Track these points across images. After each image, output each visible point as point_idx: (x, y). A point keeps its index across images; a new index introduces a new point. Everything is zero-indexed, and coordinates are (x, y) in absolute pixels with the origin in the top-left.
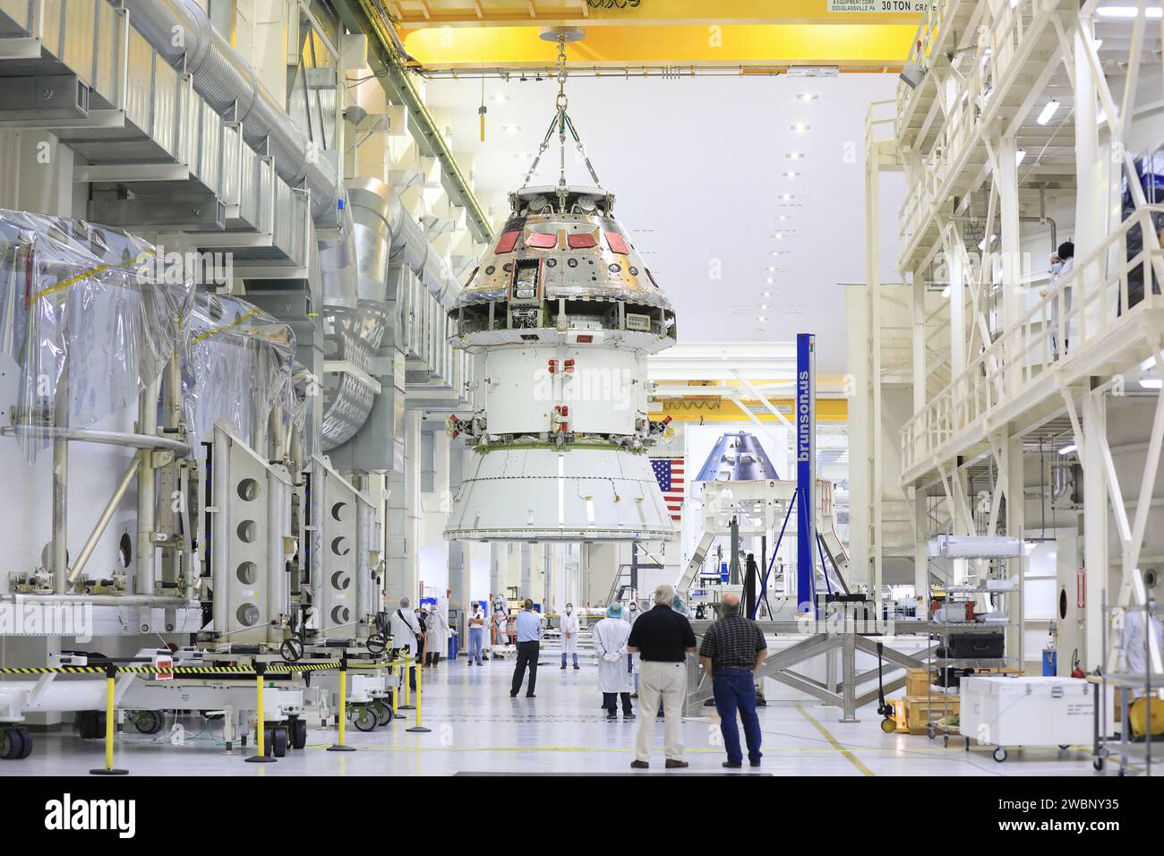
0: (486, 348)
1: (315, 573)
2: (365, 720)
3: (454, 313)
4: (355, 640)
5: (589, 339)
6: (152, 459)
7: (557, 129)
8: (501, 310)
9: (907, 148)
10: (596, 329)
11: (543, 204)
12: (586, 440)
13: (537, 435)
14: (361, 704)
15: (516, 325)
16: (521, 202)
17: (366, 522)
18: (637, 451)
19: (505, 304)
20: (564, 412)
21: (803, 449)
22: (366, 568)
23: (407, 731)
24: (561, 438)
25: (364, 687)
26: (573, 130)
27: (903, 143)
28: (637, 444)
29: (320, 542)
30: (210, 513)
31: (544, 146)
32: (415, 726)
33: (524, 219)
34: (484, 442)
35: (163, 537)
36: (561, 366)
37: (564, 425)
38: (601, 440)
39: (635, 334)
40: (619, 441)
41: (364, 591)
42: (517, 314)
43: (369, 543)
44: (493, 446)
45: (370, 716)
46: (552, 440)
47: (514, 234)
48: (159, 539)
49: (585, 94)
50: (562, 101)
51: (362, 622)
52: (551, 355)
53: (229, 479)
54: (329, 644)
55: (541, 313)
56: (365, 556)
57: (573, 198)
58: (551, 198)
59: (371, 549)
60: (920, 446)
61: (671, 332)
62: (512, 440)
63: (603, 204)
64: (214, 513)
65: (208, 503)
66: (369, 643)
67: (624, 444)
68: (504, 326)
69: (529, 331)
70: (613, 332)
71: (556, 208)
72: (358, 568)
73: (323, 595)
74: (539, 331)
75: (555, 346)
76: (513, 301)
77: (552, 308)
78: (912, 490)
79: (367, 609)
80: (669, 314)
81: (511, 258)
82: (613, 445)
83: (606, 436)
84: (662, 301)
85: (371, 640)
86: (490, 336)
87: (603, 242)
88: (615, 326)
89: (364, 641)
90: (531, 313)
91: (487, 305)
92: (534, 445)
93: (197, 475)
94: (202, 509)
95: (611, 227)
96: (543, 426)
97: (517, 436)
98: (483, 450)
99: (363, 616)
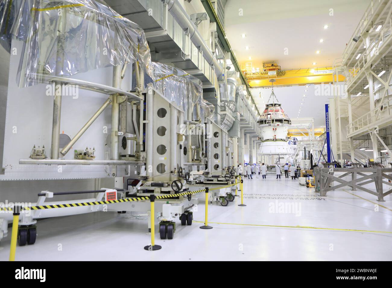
0: (263, 127)
1: (208, 154)
2: (224, 202)
3: (258, 122)
4: (221, 176)
5: (279, 125)
6: (117, 99)
7: (272, 95)
8: (265, 121)
9: (345, 67)
10: (279, 123)
11: (271, 106)
12: (279, 140)
13: (271, 139)
14: (223, 197)
15: (268, 123)
16: (267, 106)
17: (224, 138)
18: (286, 141)
19: (266, 120)
20: (275, 136)
21: (327, 129)
22: (225, 152)
23: (238, 205)
24: (275, 140)
25: (224, 191)
26: (274, 95)
27: (345, 65)
28: (286, 140)
29: (210, 144)
30: (145, 123)
31: (270, 97)
32: (241, 204)
33: (268, 108)
34: (263, 140)
35: (121, 134)
36: (275, 129)
37: (275, 138)
38: (281, 140)
39: (285, 124)
40: (283, 140)
41: (224, 159)
42: (268, 121)
43: (225, 144)
44: (265, 141)
45: (226, 201)
46: (273, 140)
47: (267, 110)
48: (120, 135)
49: (276, 90)
50: (273, 91)
51: (223, 169)
52: (273, 127)
53: (153, 108)
54: (213, 177)
55: (271, 121)
56: (224, 148)
57: (275, 104)
58: (272, 105)
59: (227, 146)
60: (351, 130)
61: (291, 124)
62: (268, 140)
63: (279, 105)
64: (147, 123)
65: (144, 119)
66: (225, 177)
67: (284, 140)
68: (266, 123)
69: (270, 124)
70: (282, 124)
71: (273, 106)
72: (222, 152)
73: (211, 161)
74: (271, 124)
75: (273, 126)
76: (267, 120)
77: (273, 121)
78: (350, 139)
79: (225, 165)
80: (290, 121)
81: (266, 114)
82: (283, 141)
83: (281, 139)
84: (289, 119)
85: (226, 175)
86: (264, 125)
87: (280, 111)
88: (283, 123)
89: (224, 176)
90: (270, 121)
91: (263, 121)
92: (271, 141)
93: (140, 108)
94: (142, 122)
95: (281, 109)
96: (272, 138)
97: (268, 139)
98: (263, 142)
99: (224, 168)
